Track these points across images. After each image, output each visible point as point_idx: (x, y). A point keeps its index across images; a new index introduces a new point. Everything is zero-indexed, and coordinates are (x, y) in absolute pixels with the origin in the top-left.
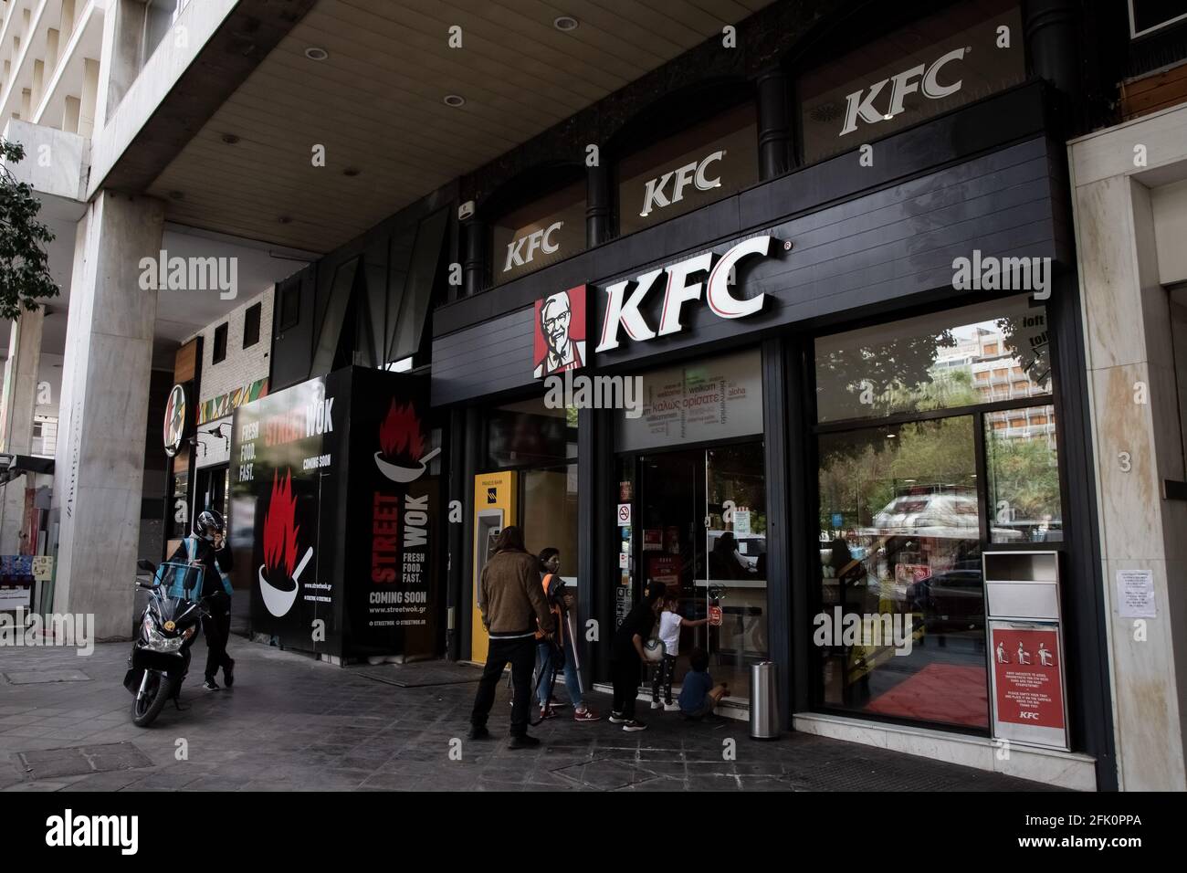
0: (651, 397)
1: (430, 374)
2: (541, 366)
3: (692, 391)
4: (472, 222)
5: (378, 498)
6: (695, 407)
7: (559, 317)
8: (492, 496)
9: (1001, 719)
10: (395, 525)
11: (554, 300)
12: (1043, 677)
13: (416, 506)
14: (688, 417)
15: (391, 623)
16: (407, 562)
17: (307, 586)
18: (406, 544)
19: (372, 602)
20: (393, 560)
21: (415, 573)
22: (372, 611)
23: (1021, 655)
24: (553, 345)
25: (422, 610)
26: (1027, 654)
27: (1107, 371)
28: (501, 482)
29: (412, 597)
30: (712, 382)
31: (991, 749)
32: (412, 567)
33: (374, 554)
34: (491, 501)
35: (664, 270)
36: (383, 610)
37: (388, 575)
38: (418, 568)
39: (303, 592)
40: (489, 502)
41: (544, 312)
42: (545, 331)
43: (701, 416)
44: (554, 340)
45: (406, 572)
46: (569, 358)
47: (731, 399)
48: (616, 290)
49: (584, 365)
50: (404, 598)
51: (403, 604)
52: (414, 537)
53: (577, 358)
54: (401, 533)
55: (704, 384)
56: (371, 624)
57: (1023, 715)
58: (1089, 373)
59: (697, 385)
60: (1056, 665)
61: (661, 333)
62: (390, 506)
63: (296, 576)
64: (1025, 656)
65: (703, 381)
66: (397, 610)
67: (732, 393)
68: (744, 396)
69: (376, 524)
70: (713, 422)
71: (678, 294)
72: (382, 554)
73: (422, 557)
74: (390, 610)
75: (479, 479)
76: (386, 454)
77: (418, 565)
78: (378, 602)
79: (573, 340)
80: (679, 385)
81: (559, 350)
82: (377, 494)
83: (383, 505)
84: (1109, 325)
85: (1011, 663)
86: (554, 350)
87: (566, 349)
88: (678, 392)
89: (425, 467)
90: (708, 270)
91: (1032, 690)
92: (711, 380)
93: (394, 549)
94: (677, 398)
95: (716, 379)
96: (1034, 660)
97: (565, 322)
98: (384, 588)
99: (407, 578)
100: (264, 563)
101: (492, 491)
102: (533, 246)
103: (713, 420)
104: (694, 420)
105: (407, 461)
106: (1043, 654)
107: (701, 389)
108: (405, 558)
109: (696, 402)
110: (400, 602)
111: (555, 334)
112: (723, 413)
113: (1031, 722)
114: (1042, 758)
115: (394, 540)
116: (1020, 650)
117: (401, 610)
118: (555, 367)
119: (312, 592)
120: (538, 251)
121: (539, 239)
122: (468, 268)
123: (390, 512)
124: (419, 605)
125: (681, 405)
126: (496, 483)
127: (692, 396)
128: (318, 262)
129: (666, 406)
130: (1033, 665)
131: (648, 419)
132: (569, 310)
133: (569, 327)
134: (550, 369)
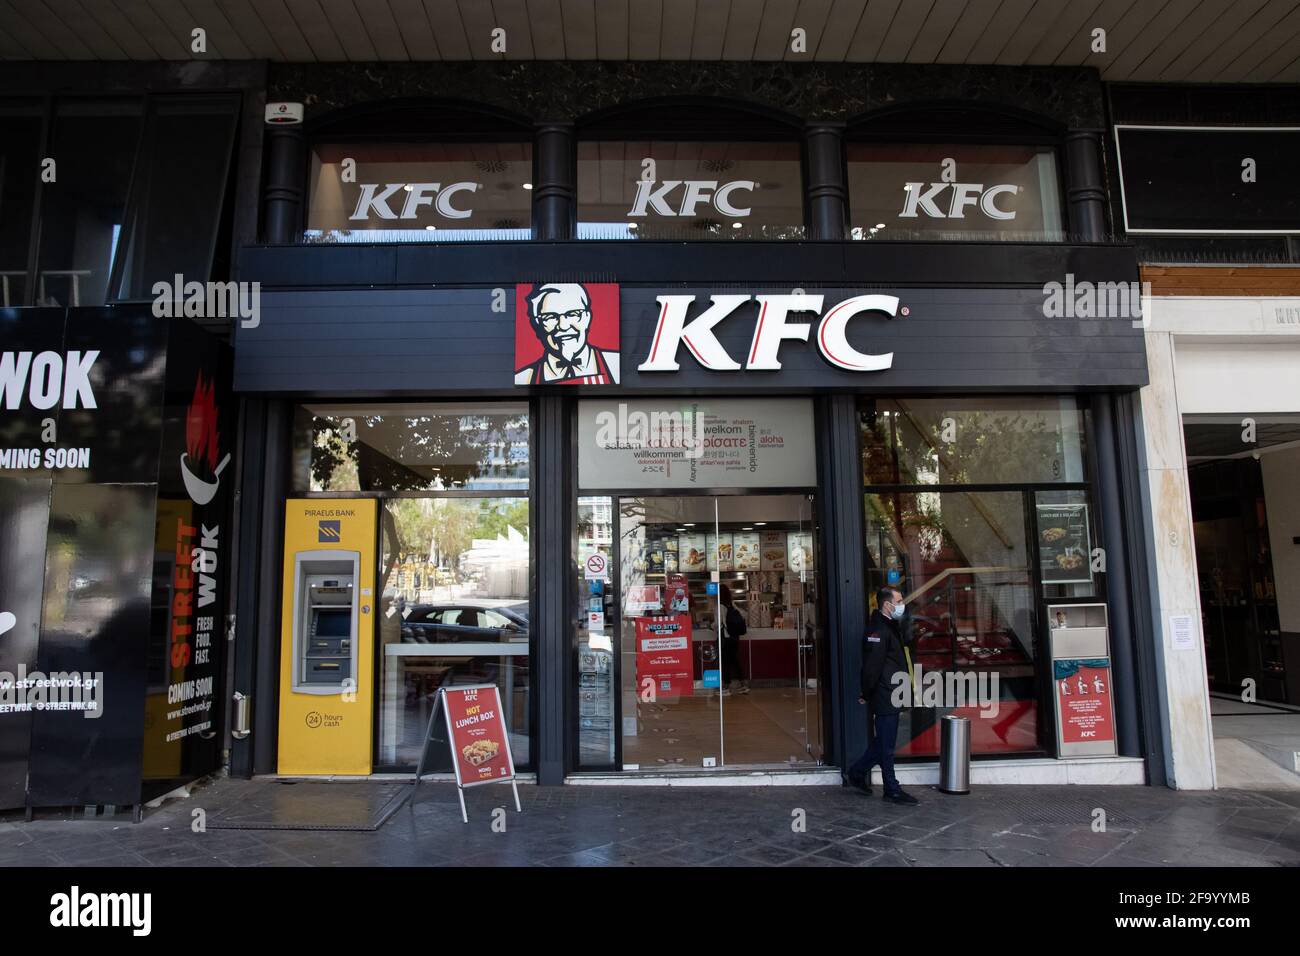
2: (530, 371)
6: (714, 449)
7: (568, 314)
8: (330, 532)
9: (1066, 740)
11: (558, 292)
12: (1098, 702)
23: (1081, 687)
24: (556, 348)
26: (1086, 686)
27: (1161, 472)
28: (350, 513)
30: (737, 426)
31: (1064, 767)
34: (326, 538)
35: (754, 298)
40: (323, 541)
41: (535, 301)
42: (539, 327)
43: (721, 460)
44: (558, 341)
46: (588, 369)
47: (763, 446)
48: (674, 303)
53: (604, 371)
55: (724, 426)
57: (1083, 734)
58: (1149, 472)
59: (716, 425)
60: (1107, 692)
61: (749, 366)
64: (1083, 687)
65: (724, 422)
67: (764, 440)
70: (738, 468)
76: (190, 458)
79: (596, 348)
81: (567, 356)
84: (1161, 439)
85: (1073, 694)
86: (557, 354)
87: (583, 357)
89: (218, 481)
90: (819, 312)
91: (1090, 714)
95: (742, 423)
96: (1090, 689)
97: (579, 323)
101: (330, 524)
102: (418, 200)
103: (738, 466)
104: (710, 463)
106: (1097, 684)
107: (720, 430)
111: (562, 334)
112: (753, 460)
113: (1090, 739)
114: (1105, 766)
116: (1080, 683)
118: (561, 376)
121: (431, 194)
130: (1090, 694)
131: (636, 455)
132: (588, 309)
133: (587, 331)
134: (549, 376)
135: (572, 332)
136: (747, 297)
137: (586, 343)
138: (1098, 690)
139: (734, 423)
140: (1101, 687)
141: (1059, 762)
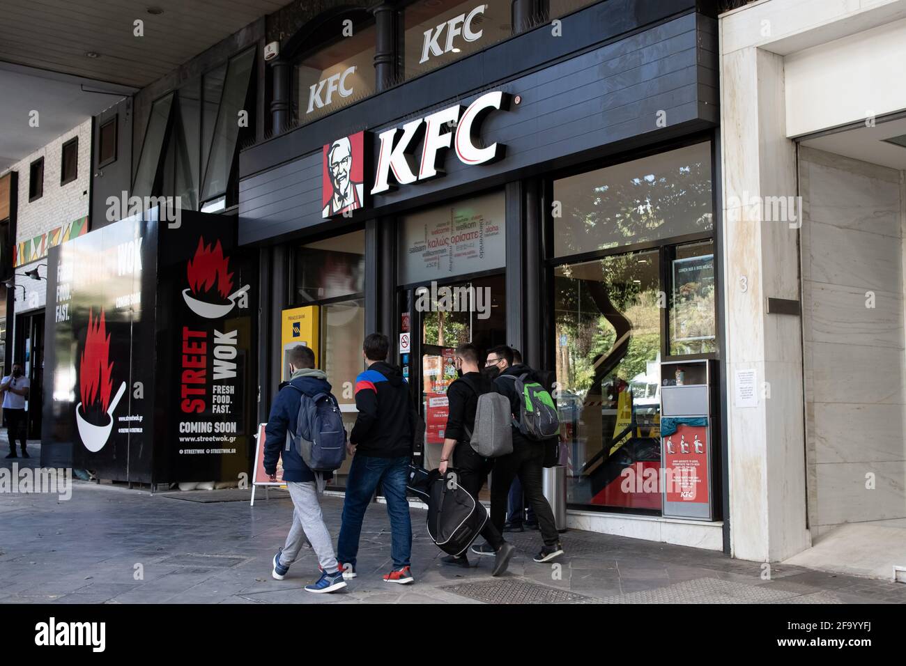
0: (426, 235)
1: (238, 214)
2: (328, 207)
3: (458, 228)
4: (277, 63)
5: (187, 333)
6: (462, 243)
7: (343, 161)
8: (297, 330)
9: (668, 500)
10: (204, 359)
12: (696, 463)
13: (226, 341)
14: (455, 252)
15: (201, 451)
16: (216, 394)
17: (121, 419)
18: (216, 377)
19: (182, 431)
20: (203, 392)
21: (225, 404)
22: (182, 439)
23: (683, 446)
24: (337, 187)
25: (232, 439)
26: (687, 445)
28: (304, 316)
29: (222, 427)
30: (473, 221)
32: (223, 399)
33: (184, 387)
34: (296, 335)
35: (424, 120)
36: (193, 439)
37: (198, 406)
38: (227, 400)
39: (118, 425)
40: (294, 336)
41: (330, 156)
42: (331, 174)
43: (464, 251)
44: (338, 182)
45: (216, 403)
46: (349, 201)
47: (487, 235)
48: (387, 137)
49: (362, 206)
50: (214, 428)
51: (213, 434)
52: (224, 370)
53: (356, 200)
54: (210, 367)
55: (467, 222)
56: (181, 452)
58: (724, 212)
59: (462, 223)
60: (705, 452)
61: (421, 177)
62: (199, 341)
63: (110, 411)
64: (685, 447)
66: (207, 439)
67: (488, 230)
68: (497, 233)
69: (185, 358)
70: (473, 257)
71: (434, 142)
72: (191, 386)
73: (231, 390)
74: (200, 439)
75: (286, 314)
76: (194, 292)
77: (228, 397)
78: (188, 432)
79: (353, 183)
80: (448, 223)
81: (342, 192)
82: (185, 329)
83: (191, 340)
84: (739, 172)
85: (676, 453)
86: (338, 191)
87: (348, 191)
88: (447, 230)
89: (234, 303)
90: (456, 121)
92: (472, 219)
93: (203, 381)
94: (448, 235)
95: (476, 218)
96: (691, 448)
97: (347, 166)
98: (194, 418)
99: (217, 410)
100: (81, 401)
101: (297, 325)
102: (331, 89)
103: (474, 254)
104: (459, 255)
105: (217, 298)
106: (697, 444)
107: (465, 227)
108: (214, 390)
109: (461, 239)
110: (210, 431)
111: (340, 176)
112: (481, 248)
113: (688, 500)
115: (204, 373)
116: (682, 442)
117: (211, 439)
118: (340, 208)
119: (125, 425)
120: (335, 94)
121: (336, 82)
122: (273, 109)
123: (199, 346)
124: (229, 435)
125: (449, 242)
126: (300, 317)
127: (457, 233)
128: (134, 96)
129: (437, 243)
130: (690, 453)
131: (424, 255)
132: (351, 154)
133: (350, 171)
134: (335, 209)
135: (344, 174)
136: (419, 121)
137: (350, 180)
138: (697, 450)
140: (699, 447)
141: (660, 519)
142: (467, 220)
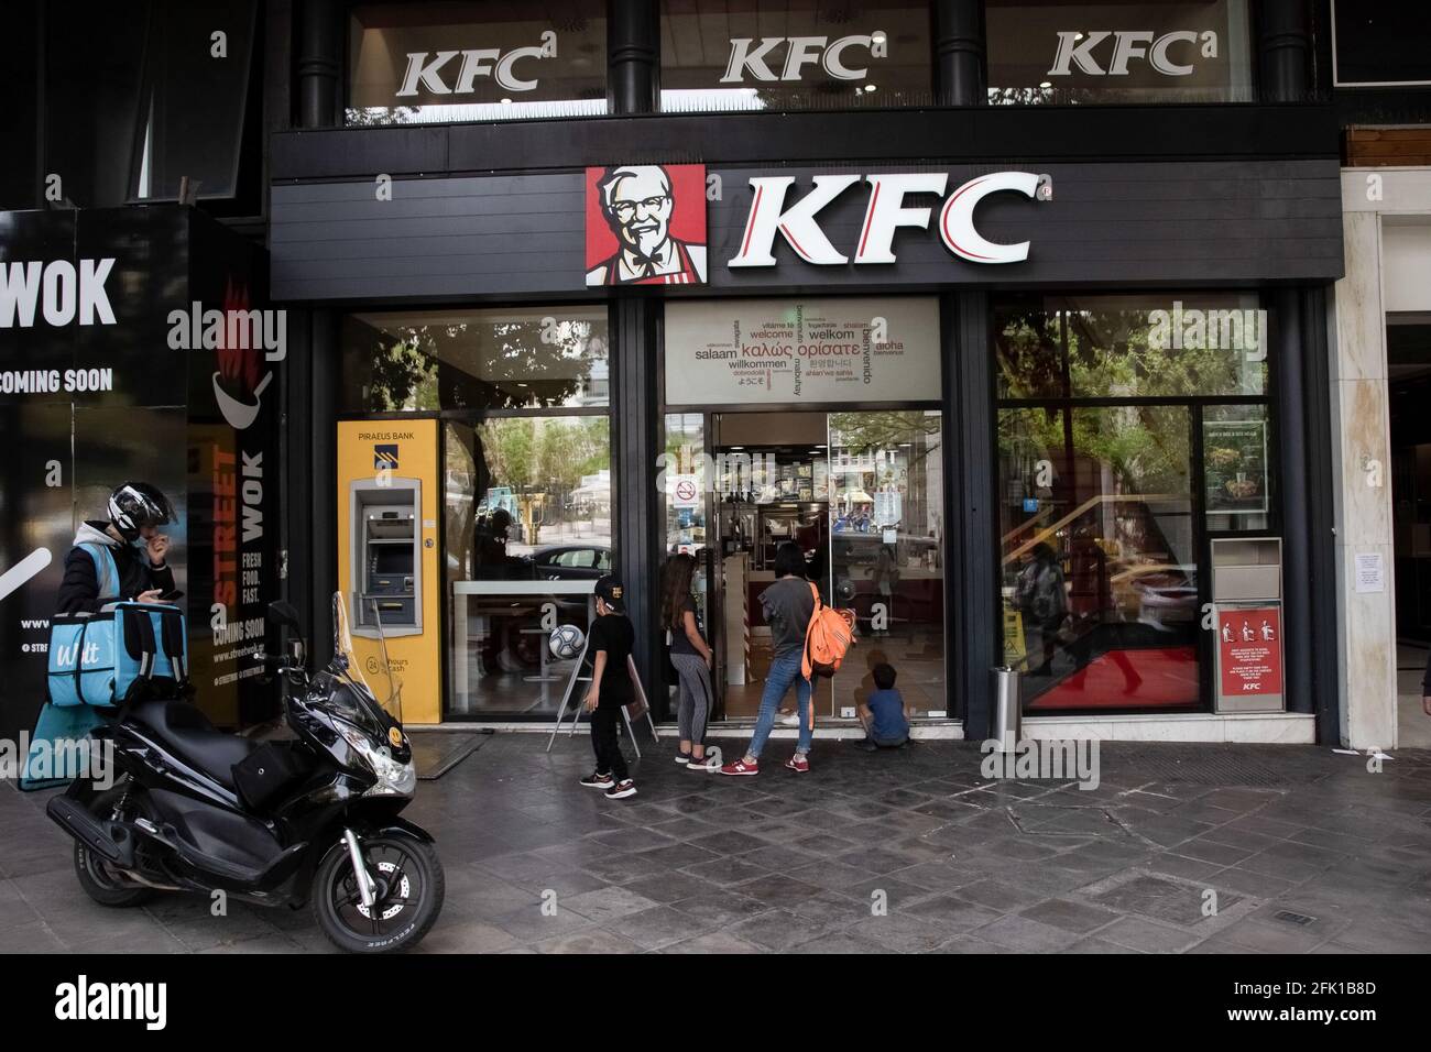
0: (737, 336)
2: (603, 269)
3: (814, 336)
7: (646, 202)
9: (1226, 693)
10: (233, 504)
11: (635, 176)
12: (1265, 651)
13: (253, 471)
14: (807, 369)
16: (246, 568)
18: (245, 538)
21: (254, 586)
23: (1246, 634)
24: (633, 241)
26: (1251, 632)
28: (408, 436)
29: (252, 629)
31: (1222, 722)
32: (251, 577)
33: (216, 559)
35: (864, 177)
38: (255, 578)
41: (609, 188)
42: (613, 218)
43: (828, 369)
44: (636, 234)
45: (246, 585)
46: (669, 266)
47: (879, 354)
48: (770, 186)
50: (245, 632)
52: (252, 524)
53: (688, 268)
54: (239, 517)
55: (833, 330)
57: (1246, 687)
59: (824, 330)
60: (1276, 639)
61: (858, 260)
64: (1249, 634)
68: (901, 353)
69: (216, 504)
70: (849, 379)
73: (259, 560)
75: (350, 428)
76: (223, 376)
77: (256, 573)
79: (679, 242)
81: (646, 251)
82: (216, 448)
83: (222, 469)
85: (1236, 641)
86: (634, 249)
87: (664, 251)
88: (788, 334)
89: (259, 403)
90: (942, 194)
91: (1255, 664)
95: (854, 326)
96: (1257, 636)
97: (661, 212)
101: (387, 450)
103: (849, 376)
104: (817, 374)
106: (1266, 630)
107: (829, 335)
108: (244, 562)
109: (821, 351)
110: (241, 638)
111: (637, 225)
112: (867, 370)
113: (1254, 692)
114: (1271, 722)
116: (1246, 629)
118: (638, 275)
122: (308, 71)
124: (258, 642)
125: (794, 353)
126: (399, 437)
127: (812, 342)
129: (764, 351)
130: (1257, 640)
131: (732, 365)
132: (669, 195)
133: (669, 221)
134: (625, 275)
135: (651, 223)
136: (856, 178)
137: (668, 235)
138: (1266, 637)
139: (846, 326)
140: (1269, 633)
141: (1215, 717)
142: (834, 325)
